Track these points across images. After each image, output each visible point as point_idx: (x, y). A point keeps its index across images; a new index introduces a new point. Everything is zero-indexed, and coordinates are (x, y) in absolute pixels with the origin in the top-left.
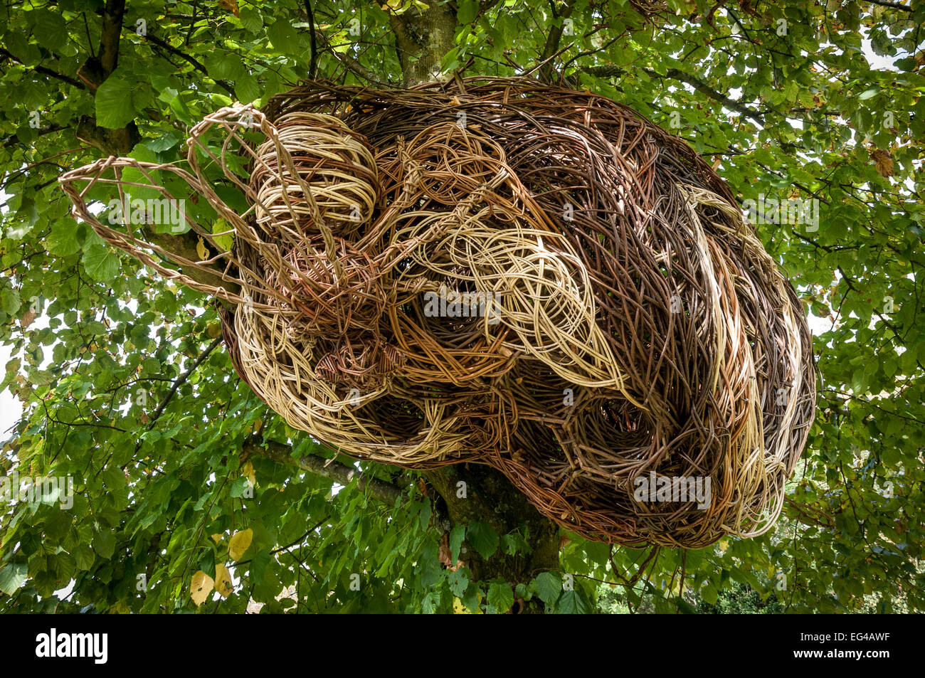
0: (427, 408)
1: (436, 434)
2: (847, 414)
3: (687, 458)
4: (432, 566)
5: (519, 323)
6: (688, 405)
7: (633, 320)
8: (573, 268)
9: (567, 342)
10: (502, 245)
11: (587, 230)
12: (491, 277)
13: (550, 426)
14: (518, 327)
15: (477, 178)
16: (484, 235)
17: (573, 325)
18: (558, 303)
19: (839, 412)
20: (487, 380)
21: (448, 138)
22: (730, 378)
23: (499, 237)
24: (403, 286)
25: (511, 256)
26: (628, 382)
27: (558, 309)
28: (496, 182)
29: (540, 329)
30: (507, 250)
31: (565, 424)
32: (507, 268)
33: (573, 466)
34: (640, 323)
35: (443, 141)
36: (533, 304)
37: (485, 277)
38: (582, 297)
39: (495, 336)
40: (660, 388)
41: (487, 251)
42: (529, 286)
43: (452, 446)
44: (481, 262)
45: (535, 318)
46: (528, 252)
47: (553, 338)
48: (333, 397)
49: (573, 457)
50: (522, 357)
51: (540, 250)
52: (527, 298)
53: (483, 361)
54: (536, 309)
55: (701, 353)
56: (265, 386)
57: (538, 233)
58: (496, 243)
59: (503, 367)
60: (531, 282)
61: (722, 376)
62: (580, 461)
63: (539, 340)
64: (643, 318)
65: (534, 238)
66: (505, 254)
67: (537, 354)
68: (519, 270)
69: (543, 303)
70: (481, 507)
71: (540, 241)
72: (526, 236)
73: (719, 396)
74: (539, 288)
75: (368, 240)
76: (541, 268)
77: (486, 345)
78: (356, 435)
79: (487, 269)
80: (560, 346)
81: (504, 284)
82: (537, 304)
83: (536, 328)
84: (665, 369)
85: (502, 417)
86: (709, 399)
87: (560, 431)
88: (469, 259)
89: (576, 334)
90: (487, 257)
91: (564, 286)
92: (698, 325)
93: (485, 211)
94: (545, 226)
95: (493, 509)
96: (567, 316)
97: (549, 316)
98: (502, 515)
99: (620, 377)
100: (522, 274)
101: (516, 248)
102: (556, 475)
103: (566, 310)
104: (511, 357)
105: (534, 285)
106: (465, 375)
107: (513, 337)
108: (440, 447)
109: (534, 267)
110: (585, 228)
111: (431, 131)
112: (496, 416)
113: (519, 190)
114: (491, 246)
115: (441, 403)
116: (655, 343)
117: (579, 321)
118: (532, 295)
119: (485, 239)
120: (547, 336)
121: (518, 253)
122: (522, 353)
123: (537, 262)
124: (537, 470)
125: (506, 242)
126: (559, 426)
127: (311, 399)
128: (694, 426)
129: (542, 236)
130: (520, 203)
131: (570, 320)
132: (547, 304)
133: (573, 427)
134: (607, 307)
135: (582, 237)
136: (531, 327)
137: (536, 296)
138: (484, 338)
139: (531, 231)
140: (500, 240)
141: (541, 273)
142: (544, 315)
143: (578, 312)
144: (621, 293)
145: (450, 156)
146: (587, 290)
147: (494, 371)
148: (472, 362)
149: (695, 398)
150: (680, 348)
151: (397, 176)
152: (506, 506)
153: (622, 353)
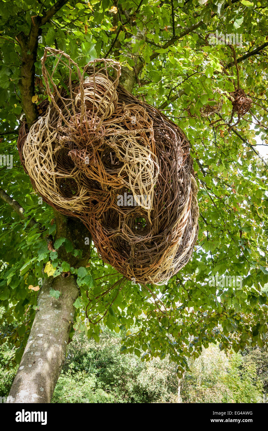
0: (82, 189)
1: (79, 199)
2: (183, 286)
3: (156, 244)
4: (44, 248)
5: (131, 175)
6: (165, 227)
7: (165, 192)
8: (156, 168)
9: (143, 188)
10: (138, 150)
11: (165, 160)
12: (131, 157)
13: (120, 214)
14: (130, 176)
15: (143, 127)
16: (135, 144)
17: (147, 184)
18: (146, 176)
19: (181, 284)
20: (110, 188)
21: (139, 110)
22: (179, 227)
23: (139, 147)
24: (108, 143)
25: (140, 155)
26: (152, 211)
27: (145, 177)
28: (147, 131)
29: (137, 180)
30: (139, 152)
31: (125, 215)
32: (137, 157)
33: (119, 230)
34: (167, 194)
35: (137, 110)
36: (139, 172)
37: (129, 156)
38: (153, 178)
39: (121, 176)
40: (160, 217)
41: (134, 149)
42: (140, 165)
43: (79, 208)
44: (130, 151)
45: (138, 176)
46: (145, 156)
47: (139, 185)
48: (53, 170)
49: (121, 227)
50: (126, 186)
51: (149, 157)
52: (138, 169)
53: (114, 181)
54: (139, 174)
55: (177, 214)
56: (28, 155)
57: (150, 152)
58: (137, 148)
59: (118, 186)
60: (142, 165)
61: (177, 226)
62: (123, 230)
63: (134, 184)
64: (168, 193)
65: (149, 153)
66: (138, 153)
67: (132, 187)
68: (140, 160)
69: (142, 173)
70: (70, 238)
71: (150, 155)
72: (147, 151)
73: (173, 231)
74: (143, 168)
75: (106, 124)
76: (147, 163)
77: (117, 177)
78: (51, 187)
79: (131, 154)
80: (140, 189)
81: (133, 161)
82: (140, 172)
83: (136, 179)
84: (165, 212)
85: (105, 205)
86: (171, 230)
87: (122, 217)
88: (127, 148)
89: (146, 188)
90: (133, 150)
91: (150, 171)
92: (180, 206)
93: (138, 137)
94: (153, 152)
95: (73, 240)
96: (147, 181)
97: (142, 178)
98: (75, 244)
99: (151, 208)
100: (141, 161)
101: (143, 153)
102: (110, 232)
103: (147, 179)
104: (122, 185)
105: (142, 166)
106: (106, 182)
107: (127, 179)
108: (76, 206)
109: (145, 161)
110: (164, 159)
111: (134, 105)
112: (103, 203)
113: (152, 137)
114: (135, 148)
115: (87, 190)
116: (167, 203)
117: (149, 184)
118: (140, 169)
119: (134, 145)
120: (138, 184)
121: (142, 155)
122: (127, 185)
123: (146, 160)
124: (104, 228)
125: (140, 149)
126: (122, 215)
127: (44, 167)
128: (163, 235)
129: (151, 154)
130: (151, 141)
131: (147, 182)
132: (143, 174)
133: (126, 218)
134: (159, 184)
135: (162, 160)
136: (134, 178)
137: (141, 170)
138: (117, 174)
139: (149, 151)
140: (139, 148)
141: (146, 164)
142: (141, 177)
143: (150, 181)
144: (166, 181)
145: (137, 116)
146: (156, 177)
147: (114, 186)
148: (110, 179)
149: (168, 227)
150: (172, 209)
151: (118, 112)
152: (78, 241)
153: (156, 200)
